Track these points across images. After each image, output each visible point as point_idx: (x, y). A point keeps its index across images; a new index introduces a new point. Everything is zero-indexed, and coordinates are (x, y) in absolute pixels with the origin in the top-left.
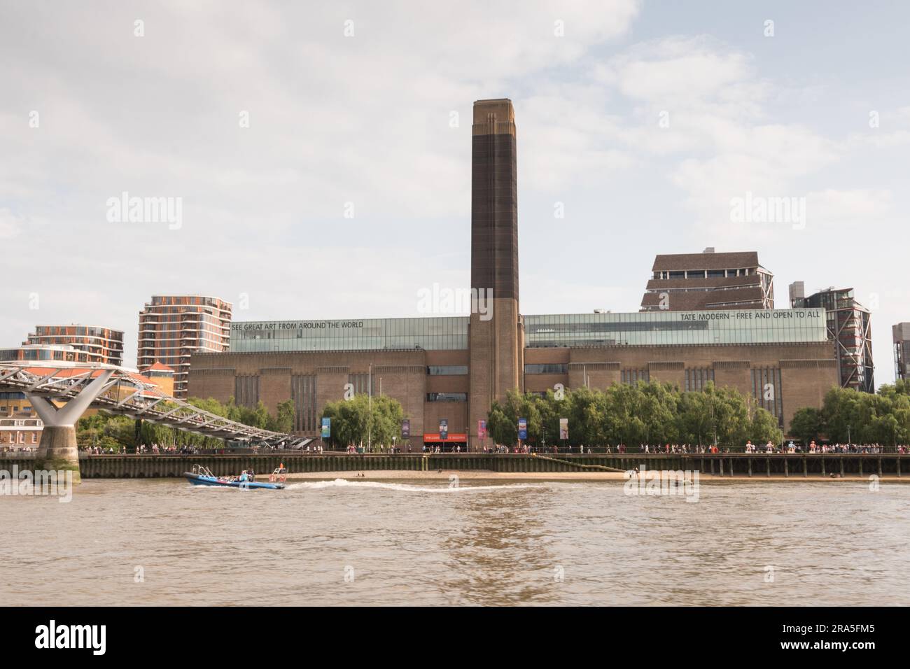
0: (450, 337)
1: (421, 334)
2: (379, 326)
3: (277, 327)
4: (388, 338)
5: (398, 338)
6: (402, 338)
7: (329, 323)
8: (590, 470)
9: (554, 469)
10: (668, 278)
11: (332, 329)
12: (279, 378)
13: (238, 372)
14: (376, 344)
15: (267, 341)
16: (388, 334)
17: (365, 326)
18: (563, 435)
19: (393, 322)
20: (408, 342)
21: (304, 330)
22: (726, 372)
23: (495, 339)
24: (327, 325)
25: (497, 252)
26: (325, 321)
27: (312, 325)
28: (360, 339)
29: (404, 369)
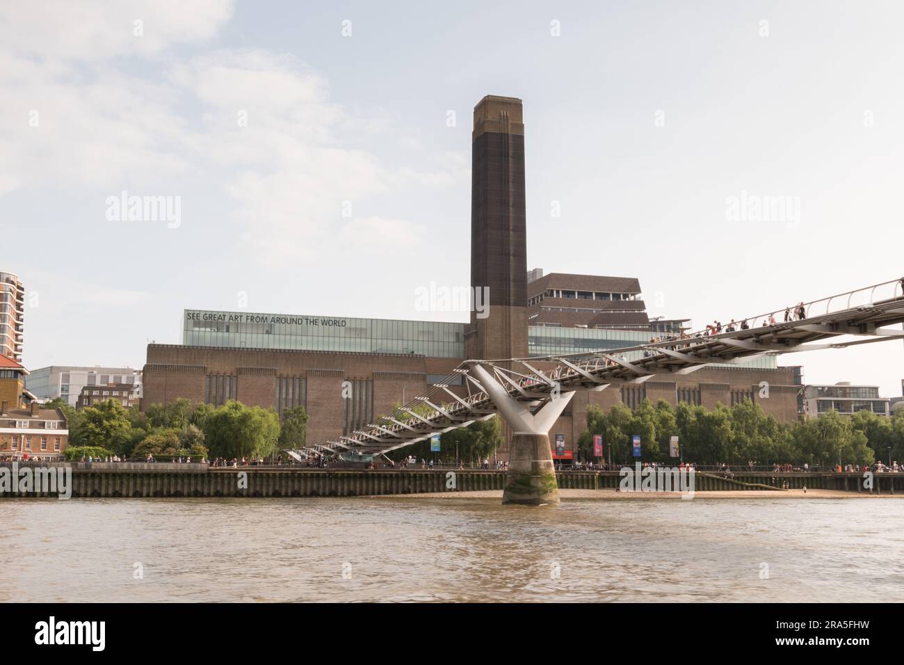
0: (441, 344)
1: (410, 338)
2: (364, 326)
3: (244, 320)
4: (374, 341)
5: (385, 341)
6: (390, 342)
7: (307, 320)
8: (752, 488)
9: (730, 487)
10: (561, 297)
11: (310, 326)
12: (262, 380)
13: (209, 370)
14: (361, 346)
15: (226, 334)
16: (374, 336)
17: (348, 325)
18: (674, 453)
19: (379, 323)
20: (396, 347)
21: (277, 325)
22: (711, 394)
23: (510, 349)
24: (304, 321)
25: (511, 257)
26: (302, 316)
27: (286, 320)
28: (342, 340)
29: (407, 376)
